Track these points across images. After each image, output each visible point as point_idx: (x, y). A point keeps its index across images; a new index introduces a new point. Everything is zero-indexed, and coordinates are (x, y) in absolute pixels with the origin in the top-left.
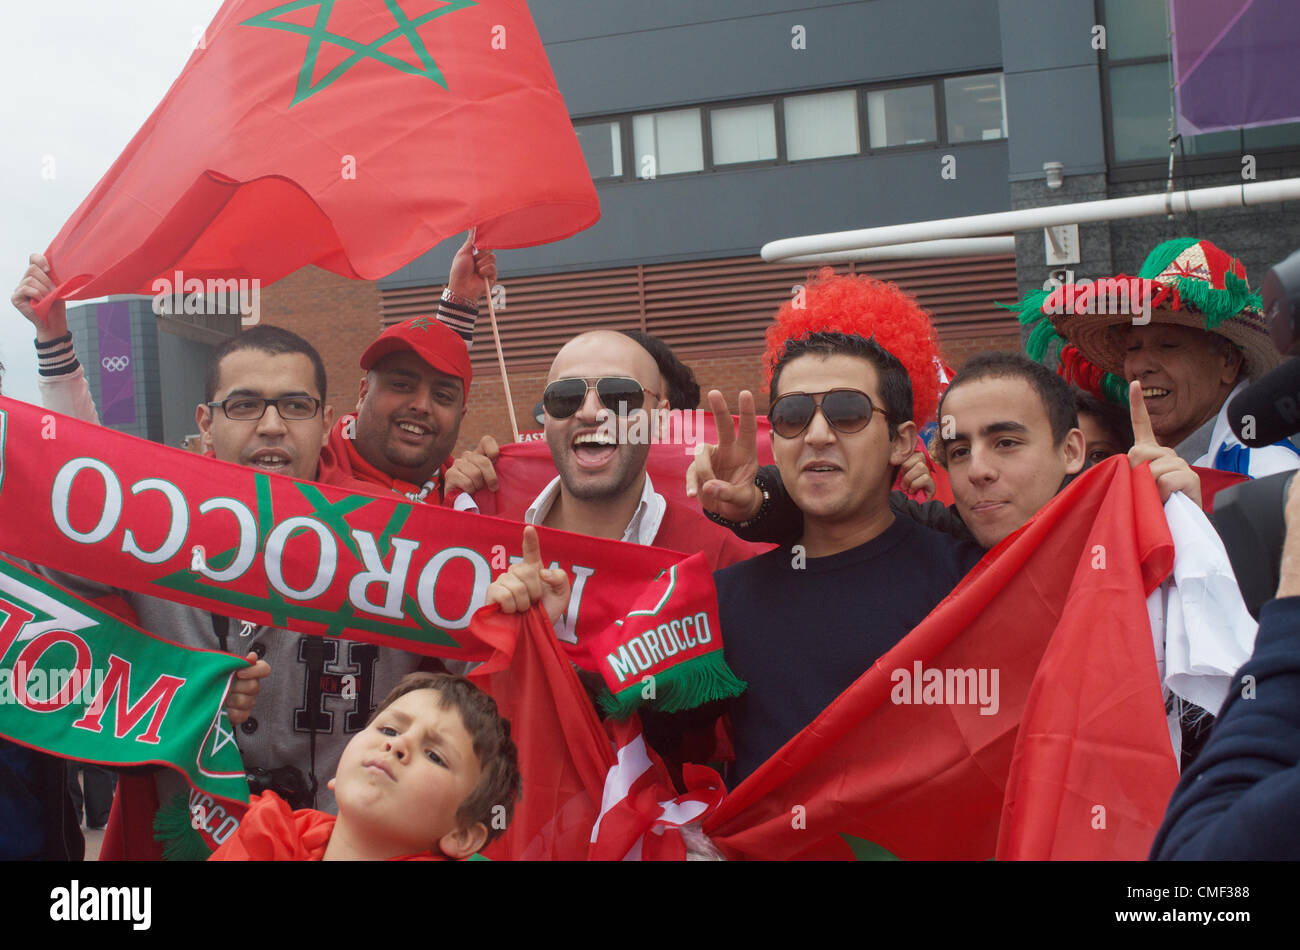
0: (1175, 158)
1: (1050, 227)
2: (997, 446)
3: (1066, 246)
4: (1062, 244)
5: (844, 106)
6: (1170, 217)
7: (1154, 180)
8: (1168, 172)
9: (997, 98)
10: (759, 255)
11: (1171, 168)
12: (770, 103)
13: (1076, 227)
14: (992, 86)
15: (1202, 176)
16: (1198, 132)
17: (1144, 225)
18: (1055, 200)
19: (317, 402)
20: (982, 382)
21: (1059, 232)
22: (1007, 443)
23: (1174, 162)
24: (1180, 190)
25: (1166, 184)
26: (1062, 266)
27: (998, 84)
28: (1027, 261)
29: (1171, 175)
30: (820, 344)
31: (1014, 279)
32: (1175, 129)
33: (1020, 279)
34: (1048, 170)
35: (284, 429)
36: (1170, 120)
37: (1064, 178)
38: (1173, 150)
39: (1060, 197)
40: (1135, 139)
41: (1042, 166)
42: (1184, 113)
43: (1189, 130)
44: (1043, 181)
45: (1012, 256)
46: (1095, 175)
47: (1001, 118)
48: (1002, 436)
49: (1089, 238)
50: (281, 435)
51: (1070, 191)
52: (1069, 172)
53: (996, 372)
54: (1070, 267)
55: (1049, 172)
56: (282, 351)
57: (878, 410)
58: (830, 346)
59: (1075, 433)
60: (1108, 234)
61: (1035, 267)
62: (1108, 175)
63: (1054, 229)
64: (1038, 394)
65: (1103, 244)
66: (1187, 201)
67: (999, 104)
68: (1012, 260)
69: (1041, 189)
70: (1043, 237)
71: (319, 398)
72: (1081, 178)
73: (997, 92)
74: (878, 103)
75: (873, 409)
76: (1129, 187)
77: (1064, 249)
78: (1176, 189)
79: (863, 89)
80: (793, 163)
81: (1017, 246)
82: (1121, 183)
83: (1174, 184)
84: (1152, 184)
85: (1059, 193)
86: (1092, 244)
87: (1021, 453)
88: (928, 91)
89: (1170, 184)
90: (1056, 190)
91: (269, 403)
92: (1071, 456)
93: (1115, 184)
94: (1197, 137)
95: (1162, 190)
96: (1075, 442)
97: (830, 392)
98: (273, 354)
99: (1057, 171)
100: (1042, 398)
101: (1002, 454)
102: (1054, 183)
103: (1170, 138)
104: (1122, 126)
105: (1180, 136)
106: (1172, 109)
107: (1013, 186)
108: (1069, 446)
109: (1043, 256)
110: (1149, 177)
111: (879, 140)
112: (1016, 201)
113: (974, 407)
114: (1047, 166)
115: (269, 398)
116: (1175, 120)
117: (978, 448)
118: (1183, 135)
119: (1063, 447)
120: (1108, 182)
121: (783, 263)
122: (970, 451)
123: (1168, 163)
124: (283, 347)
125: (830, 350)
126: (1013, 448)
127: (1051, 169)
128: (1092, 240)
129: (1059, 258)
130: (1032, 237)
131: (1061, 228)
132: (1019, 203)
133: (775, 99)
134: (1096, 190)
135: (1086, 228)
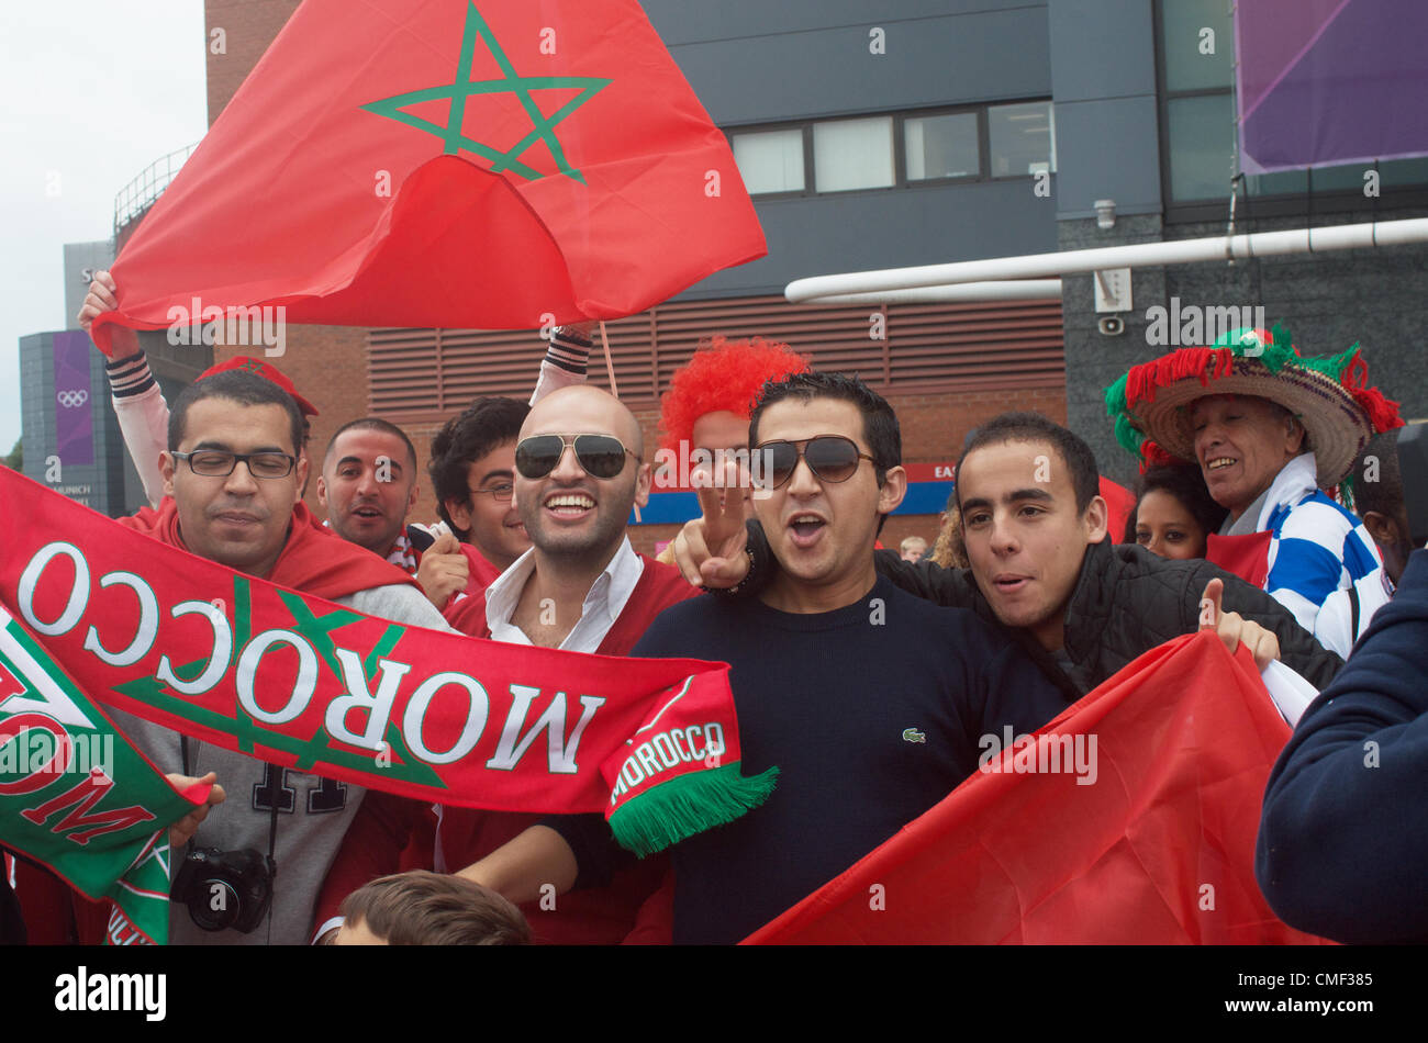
0: (1237, 198)
1: (1100, 271)
2: (1020, 513)
3: (1117, 292)
4: (1113, 289)
5: (879, 134)
6: (1231, 262)
7: (1213, 222)
8: (1229, 213)
9: (1045, 129)
10: (783, 295)
11: (1232, 209)
12: (799, 128)
13: (1128, 271)
14: (1041, 116)
15: (1267, 218)
16: (1263, 171)
17: (1203, 270)
18: (1106, 242)
19: (292, 459)
20: (1006, 445)
21: (1110, 277)
22: (1030, 511)
23: (1237, 203)
24: (1242, 234)
25: (1227, 226)
26: (1112, 314)
27: (1047, 113)
28: (1074, 308)
29: (1232, 217)
30: (801, 388)
31: (1060, 327)
32: (1238, 166)
33: (1066, 326)
34: (1099, 208)
35: (255, 488)
36: (1233, 157)
37: (1117, 218)
38: (1235, 190)
39: (1111, 238)
40: (1196, 176)
41: (1093, 205)
42: (1248, 150)
43: (1252, 169)
44: (1093, 220)
45: (1059, 301)
46: (1150, 215)
47: (1049, 150)
48: (1026, 504)
49: (1141, 284)
50: (252, 494)
51: (1123, 231)
52: (1122, 211)
53: (1021, 435)
54: (1121, 314)
55: (1100, 211)
56: (256, 402)
57: (865, 457)
58: (812, 389)
59: (1098, 501)
60: (1163, 280)
61: (1084, 313)
62: (1164, 215)
63: (1105, 273)
64: (1064, 462)
65: (1157, 291)
66: (1250, 247)
67: (1047, 135)
68: (1058, 306)
69: (1092, 230)
70: (1092, 282)
71: (293, 455)
72: (1135, 218)
73: (1045, 123)
74: (916, 132)
75: (860, 456)
76: (1187, 230)
77: (1115, 295)
78: (1237, 232)
79: (900, 115)
80: (821, 194)
81: (1063, 290)
82: (1179, 224)
83: (1235, 226)
84: (1211, 226)
85: (1111, 234)
86: (1146, 290)
87: (1044, 523)
88: (970, 119)
89: (1231, 227)
90: (1107, 230)
91: (239, 458)
92: (1093, 525)
93: (1172, 225)
94: (1261, 177)
95: (1222, 232)
96: (1097, 510)
97: (814, 439)
98: (247, 405)
99: (1109, 210)
100: (1068, 466)
101: (1027, 522)
102: (1105, 223)
103: (1233, 177)
104: (1181, 161)
105: (1242, 175)
106: (1235, 146)
107: (1061, 226)
108: (1092, 514)
109: (1092, 303)
110: (1207, 219)
111: (917, 171)
112: (1063, 241)
113: (997, 472)
114: (1099, 204)
115: (241, 453)
116: (1238, 158)
117: (1001, 516)
118: (1247, 174)
119: (1087, 515)
120: (1165, 223)
121: (808, 304)
122: (991, 519)
123: (1229, 204)
124: (257, 396)
125: (812, 393)
126: (1035, 516)
127: (1103, 208)
128: (1146, 286)
129: (1109, 304)
130: (1080, 281)
131: (1112, 273)
132: (1068, 244)
133: (804, 125)
134: (1151, 231)
135: (1140, 273)
